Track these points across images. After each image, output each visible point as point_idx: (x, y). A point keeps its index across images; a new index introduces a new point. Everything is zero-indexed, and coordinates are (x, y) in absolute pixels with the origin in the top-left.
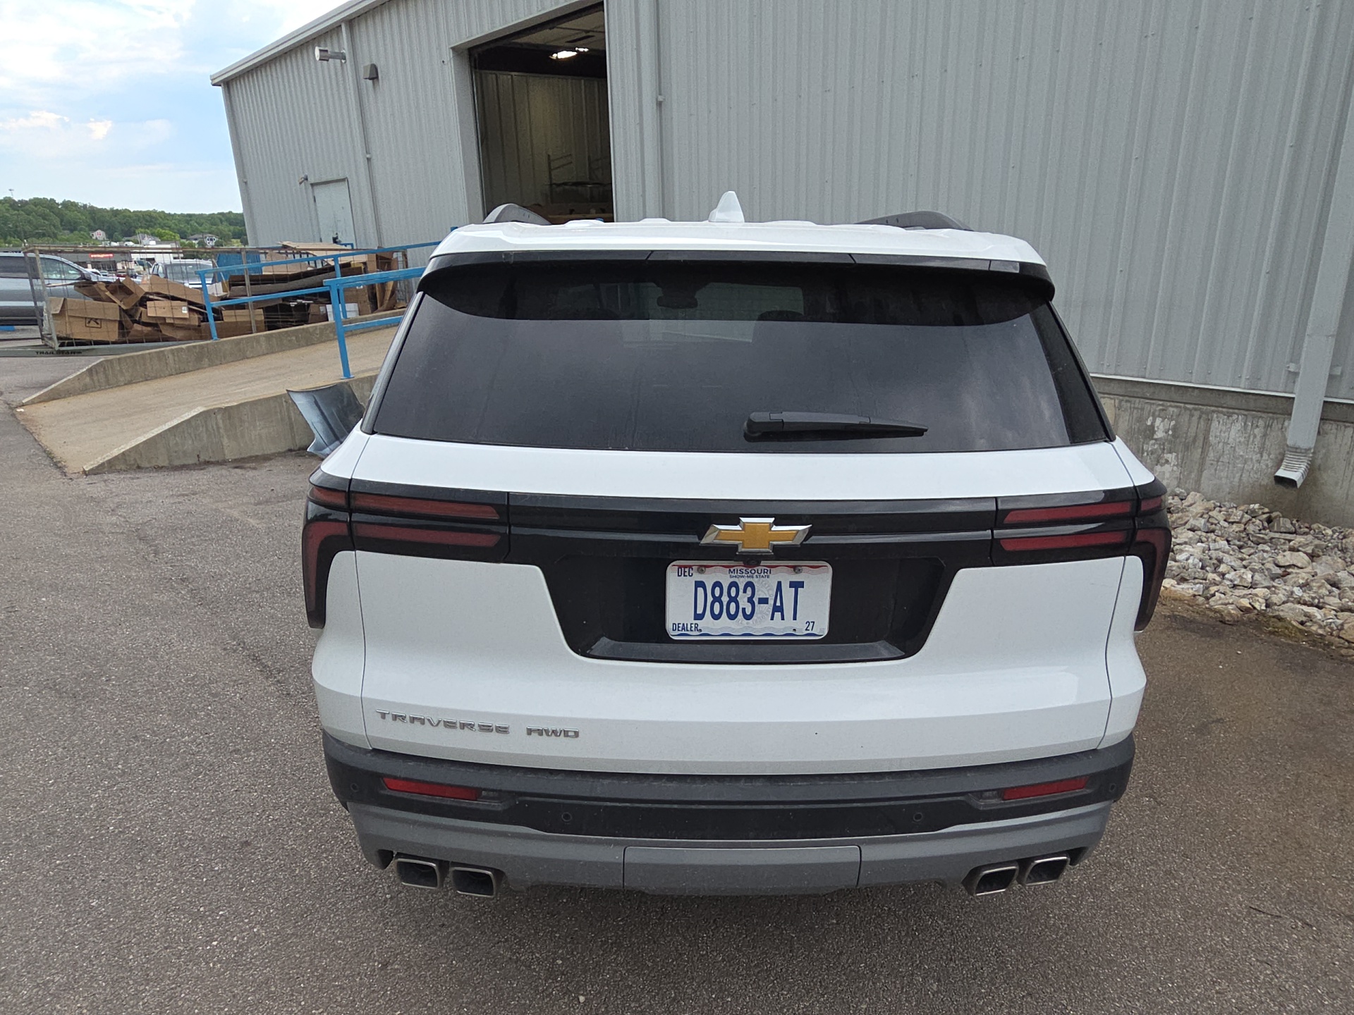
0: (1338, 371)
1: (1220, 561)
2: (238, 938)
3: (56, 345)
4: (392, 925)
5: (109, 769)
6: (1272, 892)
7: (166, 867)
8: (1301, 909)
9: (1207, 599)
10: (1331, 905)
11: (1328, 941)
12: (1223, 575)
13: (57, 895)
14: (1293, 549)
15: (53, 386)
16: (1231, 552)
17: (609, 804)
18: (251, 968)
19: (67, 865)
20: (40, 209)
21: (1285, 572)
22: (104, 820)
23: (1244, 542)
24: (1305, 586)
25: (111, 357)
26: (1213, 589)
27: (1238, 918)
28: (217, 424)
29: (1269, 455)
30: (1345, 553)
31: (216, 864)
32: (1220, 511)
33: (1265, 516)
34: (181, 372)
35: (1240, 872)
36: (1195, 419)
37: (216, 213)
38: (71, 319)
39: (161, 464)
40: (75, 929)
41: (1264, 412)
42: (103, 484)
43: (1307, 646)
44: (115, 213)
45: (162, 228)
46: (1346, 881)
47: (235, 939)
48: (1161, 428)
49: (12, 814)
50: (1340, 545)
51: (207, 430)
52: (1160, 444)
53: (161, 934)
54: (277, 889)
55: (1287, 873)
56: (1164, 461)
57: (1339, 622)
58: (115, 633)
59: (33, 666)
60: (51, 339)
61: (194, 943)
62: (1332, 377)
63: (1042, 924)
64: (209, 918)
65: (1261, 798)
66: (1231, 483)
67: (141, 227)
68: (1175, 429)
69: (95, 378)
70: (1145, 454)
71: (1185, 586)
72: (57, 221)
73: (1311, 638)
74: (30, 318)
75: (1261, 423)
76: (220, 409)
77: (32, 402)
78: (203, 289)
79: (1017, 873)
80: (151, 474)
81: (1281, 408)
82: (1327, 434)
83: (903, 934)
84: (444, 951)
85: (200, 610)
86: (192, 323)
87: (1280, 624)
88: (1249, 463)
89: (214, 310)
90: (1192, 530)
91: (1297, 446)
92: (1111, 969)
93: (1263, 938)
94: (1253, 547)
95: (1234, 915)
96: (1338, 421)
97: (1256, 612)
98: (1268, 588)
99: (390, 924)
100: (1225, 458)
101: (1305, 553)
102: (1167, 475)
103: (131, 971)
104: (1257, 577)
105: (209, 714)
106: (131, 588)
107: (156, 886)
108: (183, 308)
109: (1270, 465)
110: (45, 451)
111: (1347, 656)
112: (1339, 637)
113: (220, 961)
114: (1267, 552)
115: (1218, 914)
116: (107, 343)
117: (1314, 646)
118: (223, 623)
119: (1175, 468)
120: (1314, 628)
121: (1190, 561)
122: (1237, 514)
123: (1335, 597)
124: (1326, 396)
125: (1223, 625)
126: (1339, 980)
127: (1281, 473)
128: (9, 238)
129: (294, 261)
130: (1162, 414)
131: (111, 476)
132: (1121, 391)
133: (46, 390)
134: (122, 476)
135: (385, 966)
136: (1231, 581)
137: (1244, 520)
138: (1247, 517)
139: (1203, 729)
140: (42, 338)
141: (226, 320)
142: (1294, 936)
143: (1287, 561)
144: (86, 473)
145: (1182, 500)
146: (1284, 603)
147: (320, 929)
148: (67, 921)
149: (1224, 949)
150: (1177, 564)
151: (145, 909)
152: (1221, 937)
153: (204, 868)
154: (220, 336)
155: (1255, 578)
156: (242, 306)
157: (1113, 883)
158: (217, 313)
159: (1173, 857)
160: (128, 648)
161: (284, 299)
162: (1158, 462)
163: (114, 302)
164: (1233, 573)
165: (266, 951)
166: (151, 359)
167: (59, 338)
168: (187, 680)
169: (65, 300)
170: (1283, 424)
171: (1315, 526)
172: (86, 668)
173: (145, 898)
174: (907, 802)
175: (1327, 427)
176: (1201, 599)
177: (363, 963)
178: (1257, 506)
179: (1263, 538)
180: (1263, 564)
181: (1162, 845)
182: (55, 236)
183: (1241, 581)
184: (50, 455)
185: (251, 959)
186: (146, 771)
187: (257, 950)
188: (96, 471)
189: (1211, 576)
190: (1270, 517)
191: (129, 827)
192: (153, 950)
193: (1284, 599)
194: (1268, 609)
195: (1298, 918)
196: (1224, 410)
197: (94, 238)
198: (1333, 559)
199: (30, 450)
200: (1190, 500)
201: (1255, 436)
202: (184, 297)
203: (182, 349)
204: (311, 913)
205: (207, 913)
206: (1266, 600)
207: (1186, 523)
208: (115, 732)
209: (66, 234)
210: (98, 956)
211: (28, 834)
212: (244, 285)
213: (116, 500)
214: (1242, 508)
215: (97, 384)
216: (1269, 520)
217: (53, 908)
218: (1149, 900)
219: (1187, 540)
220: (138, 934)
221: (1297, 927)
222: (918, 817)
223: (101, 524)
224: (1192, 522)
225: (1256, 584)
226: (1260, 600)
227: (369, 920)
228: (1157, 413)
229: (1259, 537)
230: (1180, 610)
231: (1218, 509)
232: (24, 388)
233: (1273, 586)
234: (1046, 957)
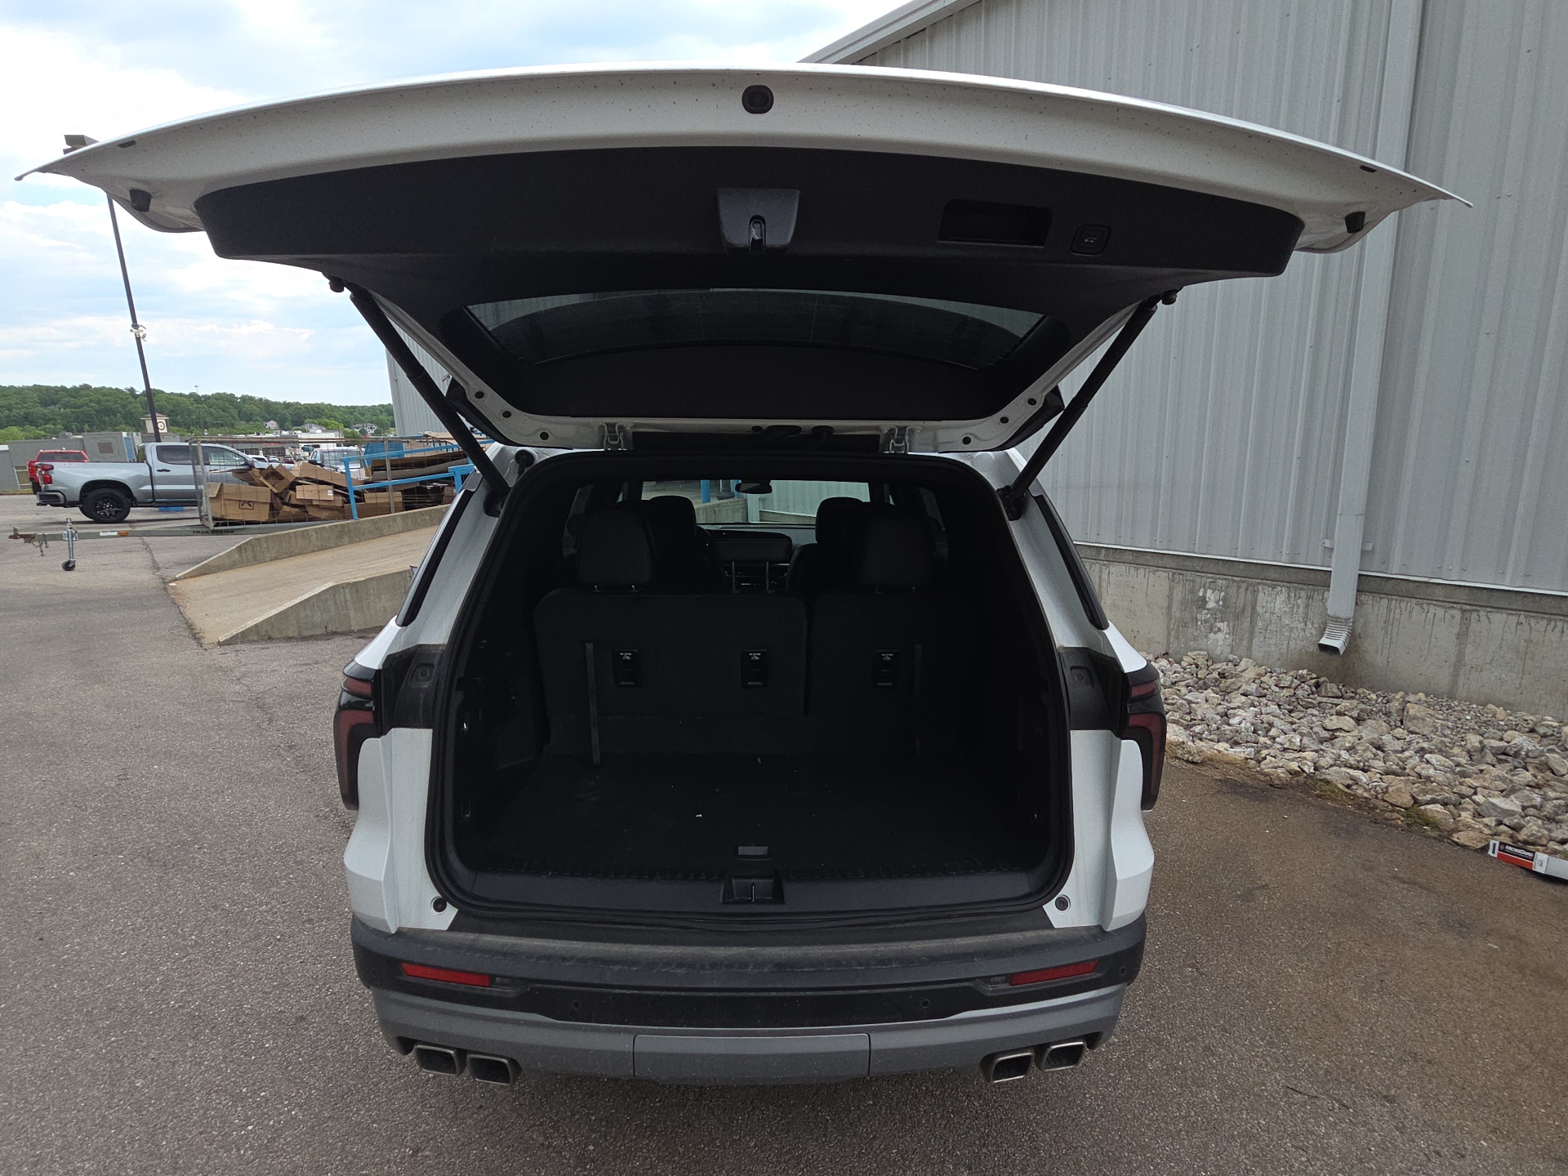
0: (1369, 547)
1: (1271, 725)
2: (274, 1122)
3: (211, 525)
4: (430, 1107)
5: (183, 940)
6: (1310, 1070)
7: (217, 1044)
8: (1339, 1089)
9: (1259, 762)
10: (1368, 1085)
11: (1365, 1124)
12: (1274, 738)
13: (105, 1075)
14: (1339, 714)
15: (205, 562)
16: (1282, 716)
17: (617, 991)
18: (282, 1155)
19: (120, 1042)
20: (220, 402)
21: (1333, 735)
22: (167, 994)
23: (1293, 706)
24: (1351, 749)
25: (259, 536)
26: (1264, 752)
27: (1275, 1098)
28: (345, 597)
29: (1313, 624)
30: (1389, 717)
31: (268, 1040)
32: (1271, 677)
33: (1313, 681)
34: (323, 548)
35: (1278, 1049)
36: (1242, 590)
37: (377, 405)
38: (227, 502)
39: (290, 635)
40: (115, 1112)
41: (1305, 584)
42: (234, 654)
43: (1353, 809)
44: (287, 405)
45: (328, 418)
46: (1384, 1059)
47: (271, 1123)
48: (1212, 599)
49: (79, 988)
50: (1384, 709)
51: (336, 603)
52: (1212, 615)
53: (199, 1117)
54: (323, 1069)
55: (1325, 1049)
56: (1216, 629)
57: (1384, 785)
58: (217, 800)
59: (131, 835)
60: (207, 519)
61: (229, 1127)
62: (1364, 553)
63: (1078, 1105)
64: (250, 1100)
65: (1302, 968)
66: (1280, 649)
67: (310, 418)
68: (1225, 600)
69: (244, 555)
70: (1199, 623)
71: (1237, 749)
72: (235, 413)
73: (1356, 801)
74: (189, 500)
75: (1303, 594)
76: (348, 584)
77: (185, 577)
78: (347, 473)
79: (1033, 1059)
80: (280, 645)
81: (1319, 581)
82: (1364, 604)
83: (938, 1116)
84: (477, 1136)
85: (302, 777)
86: (336, 505)
87: (1326, 788)
88: (1295, 631)
89: (356, 493)
90: (1245, 695)
91: (1336, 616)
92: (1144, 1155)
93: (1299, 1121)
94: (1303, 711)
95: (1271, 1095)
96: (1373, 593)
97: (1305, 775)
98: (1316, 751)
99: (428, 1106)
100: (1273, 627)
101: (1351, 717)
102: (1221, 643)
103: (161, 1158)
104: (1305, 740)
105: (290, 883)
106: (240, 755)
107: (204, 1065)
108: (329, 491)
109: (1314, 633)
110: (187, 623)
111: (1390, 820)
112: (1384, 801)
113: (251, 1147)
114: (1315, 716)
115: (1255, 1095)
116: (258, 523)
117: (1359, 809)
118: (321, 789)
119: (1227, 636)
120: (1360, 791)
121: (1243, 725)
122: (1287, 680)
123: (1380, 760)
124: (1360, 570)
125: (1272, 789)
126: (1374, 1168)
127: (1324, 641)
128: (192, 428)
129: (435, 449)
130: (1212, 586)
131: (243, 646)
132: (1173, 565)
133: (198, 566)
134: (253, 647)
135: (416, 1152)
136: (1281, 744)
137: (1294, 685)
138: (1296, 682)
139: (1247, 897)
140: (201, 518)
141: (367, 501)
142: (1330, 1118)
143: (1335, 725)
144: (220, 644)
145: (1236, 666)
146: (1331, 766)
147: (357, 1112)
148: (109, 1103)
149: (1259, 1133)
150: (1230, 728)
151: (188, 1090)
152: (1257, 1120)
153: (255, 1044)
154: (360, 517)
155: (1303, 742)
156: (383, 489)
157: (1152, 1060)
158: (360, 496)
159: (1212, 1032)
160: (226, 816)
161: (422, 482)
162: (1211, 630)
163: (266, 486)
164: (1283, 737)
165: (300, 1136)
166: (295, 537)
167: (214, 519)
168: (275, 848)
169: (222, 484)
170: (1323, 595)
171: (1360, 691)
172: (181, 836)
173: (191, 1078)
174: (914, 989)
175: (1364, 598)
176: (1253, 762)
177: (394, 1149)
178: (1305, 672)
179: (1312, 703)
180: (1311, 728)
181: (1202, 1019)
182: (232, 425)
183: (1290, 744)
184: (190, 627)
185: (283, 1145)
186: (218, 942)
187: (290, 1136)
188: (229, 642)
189: (1262, 740)
190: (1318, 682)
191: (189, 1002)
192: (187, 1135)
193: (1331, 762)
194: (1317, 773)
195: (1335, 1099)
196: (1268, 582)
197: (267, 427)
198: (1377, 723)
199: (173, 622)
200: (1243, 665)
201: (1298, 607)
202: (330, 482)
203: (325, 527)
204: (352, 1094)
205: (249, 1095)
206: (1315, 764)
207: (1239, 688)
208: (196, 901)
209: (242, 424)
210: (132, 1139)
211: (90, 1009)
212: (386, 470)
213: (243, 669)
214: (1292, 673)
215: (245, 560)
216: (1317, 685)
217: (98, 1089)
218: (1186, 1079)
219: (1240, 705)
220: (176, 1118)
221: (1334, 1108)
222: (925, 1004)
223: (224, 693)
224: (1245, 687)
225: (1305, 748)
226: (1309, 763)
227: (408, 1102)
228: (1207, 585)
229: (1308, 702)
230: (1233, 774)
231: (1269, 674)
232: (181, 564)
233: (1321, 750)
234: (1079, 1141)
